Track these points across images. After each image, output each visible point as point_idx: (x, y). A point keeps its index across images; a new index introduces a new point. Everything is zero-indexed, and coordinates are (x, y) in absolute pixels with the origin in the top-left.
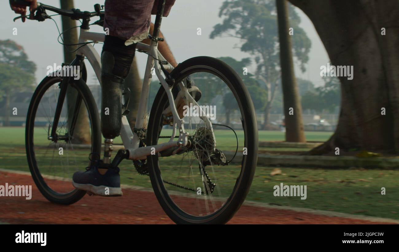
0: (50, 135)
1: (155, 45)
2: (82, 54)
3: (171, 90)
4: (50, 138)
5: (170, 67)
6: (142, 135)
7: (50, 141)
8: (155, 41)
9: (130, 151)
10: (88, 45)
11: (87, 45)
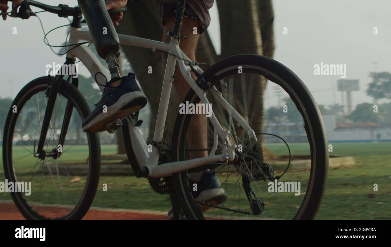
0: (36, 151)
1: (177, 44)
2: (74, 56)
3: (205, 95)
4: (37, 155)
5: (197, 69)
6: (164, 148)
7: (37, 158)
8: (177, 39)
9: (149, 168)
10: (82, 45)
11: (80, 47)
